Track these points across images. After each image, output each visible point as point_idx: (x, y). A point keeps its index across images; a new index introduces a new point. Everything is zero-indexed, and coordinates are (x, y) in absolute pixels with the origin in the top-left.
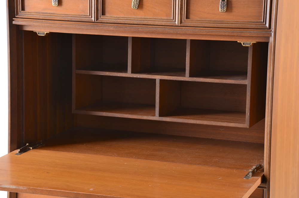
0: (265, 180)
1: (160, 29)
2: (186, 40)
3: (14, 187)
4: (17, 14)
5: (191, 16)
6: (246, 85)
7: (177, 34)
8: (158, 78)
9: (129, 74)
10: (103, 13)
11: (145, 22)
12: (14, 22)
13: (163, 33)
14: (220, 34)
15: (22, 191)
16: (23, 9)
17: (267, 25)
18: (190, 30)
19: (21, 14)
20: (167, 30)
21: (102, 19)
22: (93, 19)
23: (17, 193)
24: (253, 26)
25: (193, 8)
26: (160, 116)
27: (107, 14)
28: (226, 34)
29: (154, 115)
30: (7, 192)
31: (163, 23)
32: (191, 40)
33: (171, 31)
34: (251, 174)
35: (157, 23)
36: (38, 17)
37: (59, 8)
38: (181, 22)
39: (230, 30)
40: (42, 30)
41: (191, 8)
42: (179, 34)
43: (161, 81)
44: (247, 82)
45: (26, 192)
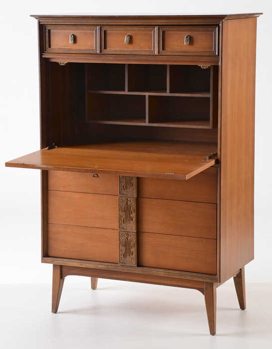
0: (218, 162)
1: (144, 58)
2: (166, 65)
3: (45, 166)
4: (46, 50)
5: (166, 48)
6: (209, 98)
7: (157, 61)
8: (147, 94)
9: (126, 92)
10: (105, 48)
11: (134, 53)
12: (43, 56)
13: (147, 61)
14: (186, 60)
15: (50, 169)
16: (50, 47)
17: (217, 54)
18: (165, 58)
19: (48, 49)
20: (149, 58)
21: (104, 51)
22: (98, 52)
23: (47, 171)
24: (208, 54)
25: (167, 43)
26: (149, 123)
27: (108, 49)
28: (190, 60)
29: (145, 122)
30: (40, 170)
31: (147, 53)
32: (170, 65)
33: (152, 59)
34: (208, 158)
35: (142, 53)
36: (59, 51)
37: (74, 45)
38: (159, 52)
39: (192, 58)
40: (63, 61)
41: (166, 43)
42: (158, 61)
43: (149, 96)
44: (210, 95)
45: (53, 169)
